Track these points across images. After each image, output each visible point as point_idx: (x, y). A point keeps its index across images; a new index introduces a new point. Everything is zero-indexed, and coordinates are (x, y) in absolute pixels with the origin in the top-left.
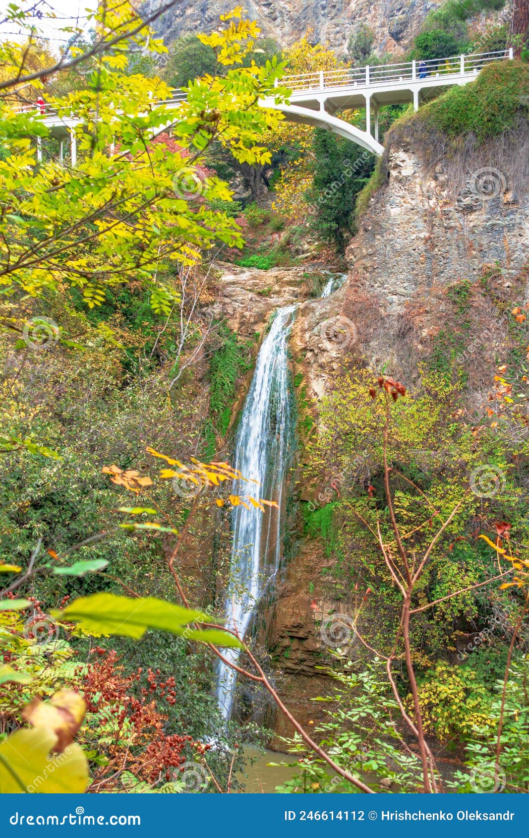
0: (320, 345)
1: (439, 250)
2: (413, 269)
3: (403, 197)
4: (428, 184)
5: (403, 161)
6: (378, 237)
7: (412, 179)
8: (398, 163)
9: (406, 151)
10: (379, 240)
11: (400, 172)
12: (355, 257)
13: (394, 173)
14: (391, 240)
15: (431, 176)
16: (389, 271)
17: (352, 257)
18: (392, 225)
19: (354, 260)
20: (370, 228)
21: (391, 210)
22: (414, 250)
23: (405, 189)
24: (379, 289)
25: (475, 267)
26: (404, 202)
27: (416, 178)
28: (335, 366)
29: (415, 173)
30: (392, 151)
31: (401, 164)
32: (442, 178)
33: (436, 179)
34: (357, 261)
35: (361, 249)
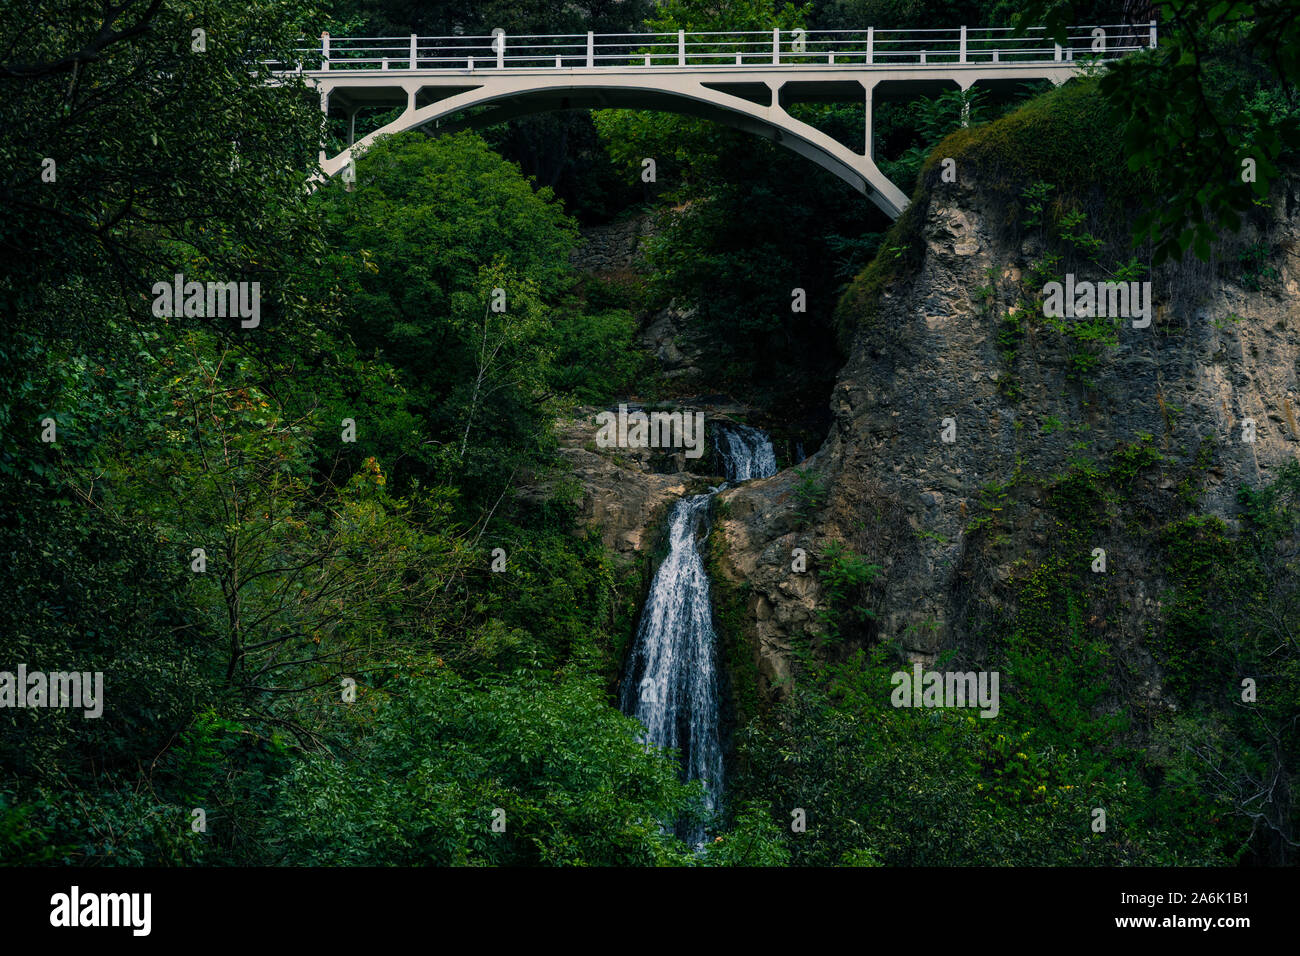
0: (783, 585)
1: (1030, 408)
2: (976, 441)
3: (956, 297)
4: (1007, 274)
5: (958, 226)
6: (902, 371)
7: (973, 262)
8: (948, 228)
9: (963, 207)
10: (902, 376)
11: (951, 248)
12: (853, 407)
13: (937, 248)
14: (929, 380)
15: (1011, 259)
16: (927, 442)
17: (847, 408)
18: (931, 349)
19: (852, 414)
20: (883, 352)
21: (928, 319)
22: (977, 403)
23: (960, 282)
24: (904, 477)
25: (1103, 446)
26: (957, 307)
27: (981, 260)
28: (814, 629)
29: (980, 251)
30: (935, 203)
31: (955, 232)
32: (1034, 265)
33: (1021, 265)
34: (857, 417)
35: (865, 394)
